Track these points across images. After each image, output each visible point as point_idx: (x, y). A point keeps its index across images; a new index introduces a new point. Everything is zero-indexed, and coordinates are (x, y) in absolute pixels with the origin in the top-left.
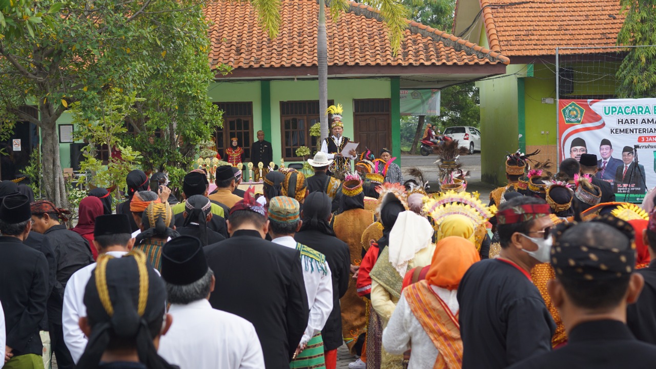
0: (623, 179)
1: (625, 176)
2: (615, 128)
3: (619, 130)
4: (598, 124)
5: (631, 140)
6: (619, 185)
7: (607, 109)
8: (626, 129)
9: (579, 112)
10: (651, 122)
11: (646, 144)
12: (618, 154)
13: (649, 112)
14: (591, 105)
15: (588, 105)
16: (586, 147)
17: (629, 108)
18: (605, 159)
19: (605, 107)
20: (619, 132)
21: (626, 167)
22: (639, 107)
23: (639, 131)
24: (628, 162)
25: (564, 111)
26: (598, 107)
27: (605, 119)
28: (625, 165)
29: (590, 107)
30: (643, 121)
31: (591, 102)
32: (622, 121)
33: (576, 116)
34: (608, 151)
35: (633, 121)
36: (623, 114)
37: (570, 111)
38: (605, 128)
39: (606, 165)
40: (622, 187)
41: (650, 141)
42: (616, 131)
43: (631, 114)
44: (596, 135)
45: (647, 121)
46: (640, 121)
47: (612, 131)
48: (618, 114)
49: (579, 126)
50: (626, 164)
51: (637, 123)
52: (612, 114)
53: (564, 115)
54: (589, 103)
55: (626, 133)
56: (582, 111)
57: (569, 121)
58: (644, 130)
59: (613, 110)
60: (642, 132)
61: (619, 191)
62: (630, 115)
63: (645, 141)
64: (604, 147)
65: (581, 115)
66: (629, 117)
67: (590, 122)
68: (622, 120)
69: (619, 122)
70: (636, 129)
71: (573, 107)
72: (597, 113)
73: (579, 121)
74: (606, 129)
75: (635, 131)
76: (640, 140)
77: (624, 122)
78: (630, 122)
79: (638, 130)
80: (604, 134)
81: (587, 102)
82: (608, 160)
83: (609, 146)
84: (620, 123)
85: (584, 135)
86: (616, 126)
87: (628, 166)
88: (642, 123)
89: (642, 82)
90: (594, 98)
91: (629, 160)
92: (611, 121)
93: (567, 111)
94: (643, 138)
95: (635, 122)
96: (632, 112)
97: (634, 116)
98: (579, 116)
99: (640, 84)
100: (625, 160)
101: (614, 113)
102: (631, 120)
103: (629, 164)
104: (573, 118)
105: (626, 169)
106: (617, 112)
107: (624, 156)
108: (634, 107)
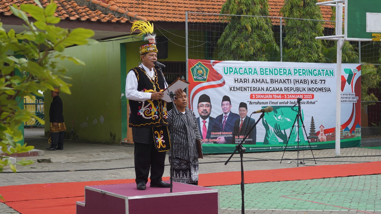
0: (240, 132)
1: (241, 129)
2: (233, 86)
3: (236, 88)
4: (219, 82)
5: (245, 97)
6: (236, 137)
7: (226, 69)
8: (241, 87)
9: (205, 71)
10: (258, 82)
11: (256, 101)
12: (235, 109)
13: (256, 73)
14: (213, 66)
15: (211, 65)
16: (210, 103)
17: (242, 69)
18: (226, 113)
19: (224, 68)
20: (236, 90)
21: (242, 120)
22: (249, 69)
23: (251, 89)
24: (243, 116)
25: (193, 70)
26: (220, 67)
27: (225, 78)
28: (241, 119)
29: (213, 67)
30: (253, 81)
31: (214, 62)
32: (238, 81)
33: (202, 75)
34: (228, 107)
35: (246, 81)
36: (238, 74)
37: (197, 70)
38: (225, 86)
39: (227, 118)
40: (239, 139)
41: (259, 98)
42: (234, 89)
43: (244, 74)
44: (219, 92)
45: (255, 81)
46: (251, 80)
47: (231, 89)
48: (234, 74)
49: (205, 84)
50: (242, 118)
51: (249, 83)
52: (230, 74)
53: (193, 73)
54: (211, 63)
55: (241, 91)
56: (207, 71)
57: (196, 79)
58: (254, 88)
59: (230, 71)
60: (253, 90)
61: (236, 142)
62: (243, 75)
63: (255, 98)
64: (225, 102)
65: (207, 74)
66: (243, 77)
67: (214, 80)
68: (238, 79)
69: (235, 81)
70: (248, 87)
71: (200, 66)
72: (218, 72)
73: (204, 80)
74: (226, 86)
75: (247, 88)
76: (251, 97)
77: (239, 81)
78: (243, 82)
79: (249, 88)
80: (224, 91)
81: (210, 62)
82: (228, 115)
83: (228, 102)
85: (208, 92)
86: (233, 84)
87: (243, 119)
88: (252, 83)
89: (248, 47)
90: (219, 61)
91: (244, 114)
92: (229, 80)
93: (195, 70)
94: (254, 95)
95: (247, 82)
96: (245, 73)
97: (246, 76)
98: (205, 75)
99: (247, 50)
100: (241, 114)
102: (244, 79)
103: (244, 118)
104: (200, 76)
105: (242, 122)
106: (233, 72)
107: (240, 110)
108: (245, 68)
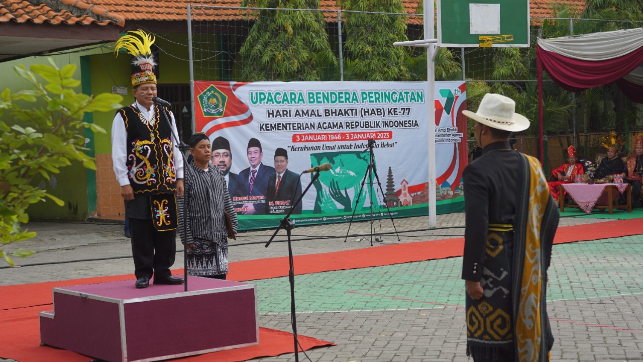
0: (276, 194)
1: (278, 190)
2: (265, 123)
3: (269, 126)
4: (244, 117)
5: (283, 139)
6: (271, 204)
7: (254, 95)
8: (278, 124)
9: (220, 100)
10: (305, 115)
11: (302, 145)
12: (269, 160)
13: (303, 100)
14: (234, 90)
15: (230, 90)
16: (230, 151)
17: (280, 94)
18: (254, 166)
19: (252, 93)
20: (269, 128)
21: (279, 177)
22: (291, 94)
23: (293, 126)
24: (281, 170)
25: (201, 98)
26: (244, 92)
27: (253, 109)
28: (277, 175)
29: (234, 93)
30: (297, 113)
31: (235, 85)
32: (273, 114)
33: (217, 106)
34: (257, 155)
35: (286, 113)
36: (273, 103)
37: (208, 99)
38: (253, 122)
39: (256, 174)
40: (275, 206)
41: (307, 141)
42: (266, 127)
43: (283, 103)
44: (242, 134)
45: (301, 113)
46: (293, 113)
47: (261, 128)
48: (267, 103)
49: (221, 121)
50: (279, 173)
51: (290, 116)
52: (260, 103)
53: (202, 103)
54: (231, 87)
55: (278, 129)
56: (224, 99)
57: (207, 113)
58: (299, 125)
59: (260, 98)
60: (296, 128)
61: (271, 212)
62: (281, 104)
63: (300, 141)
64: (253, 149)
65: (223, 105)
66: (281, 107)
67: (235, 114)
68: (273, 111)
69: (269, 114)
70: (290, 124)
71: (213, 92)
72: (242, 101)
73: (220, 114)
74: (254, 124)
75: (288, 126)
76: (294, 139)
77: (275, 114)
78: (282, 115)
79: (291, 126)
80: (251, 131)
81: (229, 85)
82: (257, 168)
83: (258, 149)
84: (271, 115)
85: (228, 133)
86: (266, 120)
87: (282, 175)
88: (295, 116)
89: (289, 59)
90: (243, 82)
91: (283, 166)
92: (259, 113)
93: (205, 99)
94: (298, 136)
95: (288, 115)
96: (284, 100)
97: (286, 106)
98: (221, 105)
99: (286, 63)
100: (278, 166)
101: (262, 102)
102: (283, 111)
103: (282, 172)
104: (214, 108)
105: (279, 180)
106: (266, 101)
107: (276, 161)
108: (285, 93)
